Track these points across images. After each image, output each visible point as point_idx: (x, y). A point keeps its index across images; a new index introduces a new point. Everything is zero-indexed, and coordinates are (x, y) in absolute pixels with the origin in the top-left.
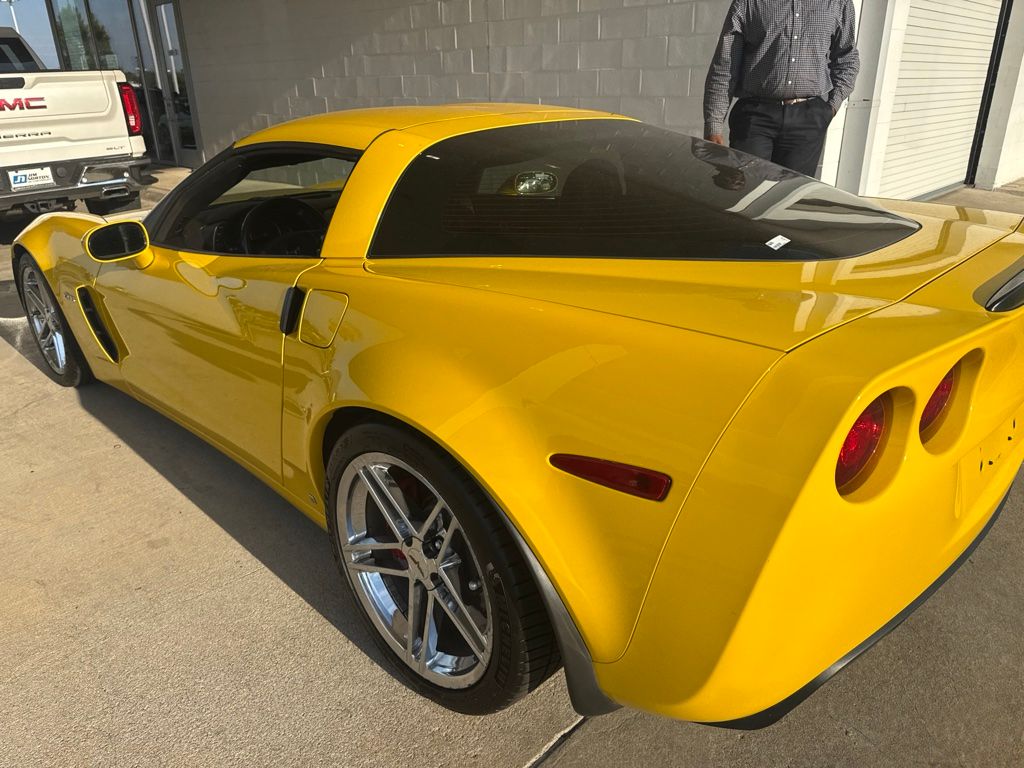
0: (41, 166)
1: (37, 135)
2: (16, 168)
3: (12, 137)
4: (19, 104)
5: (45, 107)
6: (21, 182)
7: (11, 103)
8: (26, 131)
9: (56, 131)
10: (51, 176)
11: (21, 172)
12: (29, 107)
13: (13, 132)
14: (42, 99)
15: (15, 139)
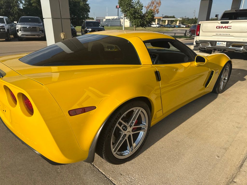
0: (224, 42)
1: (227, 34)
2: (219, 41)
3: (221, 34)
4: (225, 27)
5: (231, 28)
6: (219, 44)
7: (224, 27)
8: (224, 33)
9: (231, 34)
10: (226, 44)
11: (220, 42)
12: (227, 28)
13: (222, 33)
14: (231, 26)
15: (222, 35)
